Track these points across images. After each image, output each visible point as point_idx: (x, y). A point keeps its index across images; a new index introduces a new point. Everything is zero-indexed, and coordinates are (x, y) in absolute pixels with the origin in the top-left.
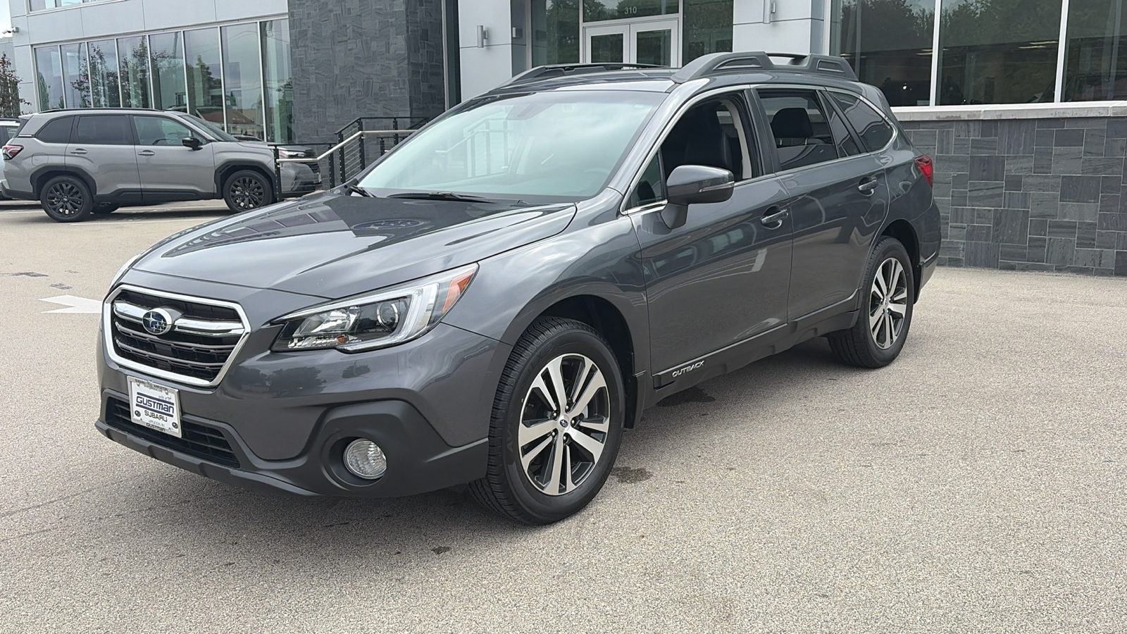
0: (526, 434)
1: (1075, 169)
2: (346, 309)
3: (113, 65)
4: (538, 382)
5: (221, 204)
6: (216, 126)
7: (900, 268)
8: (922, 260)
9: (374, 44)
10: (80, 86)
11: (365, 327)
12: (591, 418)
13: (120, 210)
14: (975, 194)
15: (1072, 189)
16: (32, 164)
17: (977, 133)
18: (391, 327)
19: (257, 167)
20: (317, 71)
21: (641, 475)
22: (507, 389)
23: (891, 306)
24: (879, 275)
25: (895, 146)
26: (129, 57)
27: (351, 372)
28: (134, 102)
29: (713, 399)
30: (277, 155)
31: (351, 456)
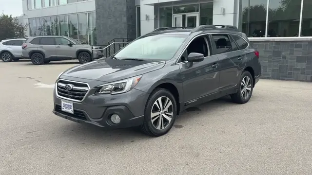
0: (153, 115)
1: (300, 54)
2: (112, 85)
3: (49, 24)
4: (156, 103)
5: (77, 61)
6: (75, 40)
7: (249, 79)
8: (255, 77)
9: (118, 19)
10: (40, 29)
11: (116, 89)
12: (169, 112)
13: (51, 62)
14: (274, 60)
15: (299, 59)
16: (29, 50)
17: (275, 45)
18: (122, 89)
19: (87, 51)
21: (181, 127)
22: (148, 104)
23: (247, 88)
24: (243, 80)
25: (249, 48)
26: (53, 21)
27: (113, 99)
28: (54, 33)
29: (200, 110)
30: (92, 48)
31: (112, 118)
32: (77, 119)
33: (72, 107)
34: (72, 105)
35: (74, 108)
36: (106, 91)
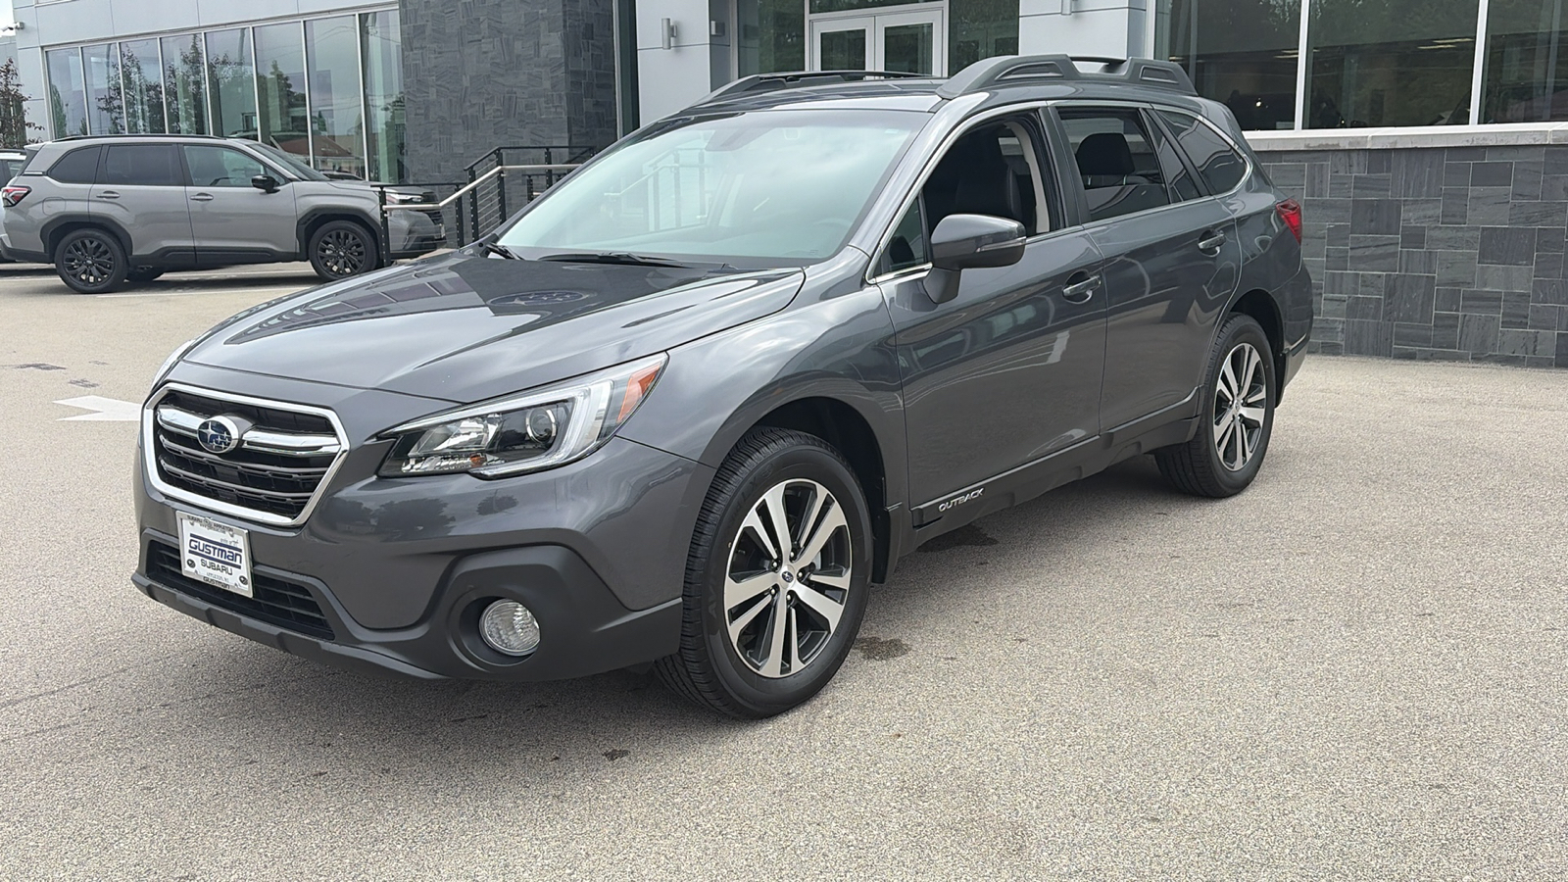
0: (735, 592)
1: (1500, 218)
2: (483, 417)
3: (154, 74)
4: (752, 519)
5: (305, 268)
6: (298, 159)
7: (1256, 358)
8: (1287, 346)
9: (518, 45)
10: (109, 105)
11: (509, 443)
12: (826, 569)
13: (165, 276)
14: (1359, 252)
15: (1495, 246)
16: (43, 212)
17: (1362, 168)
18: (546, 443)
19: (356, 217)
20: (439, 83)
21: (895, 648)
22: (708, 529)
23: (1245, 412)
24: (1227, 367)
25: (1248, 187)
26: (178, 63)
27: (490, 506)
28: (184, 126)
29: (993, 542)
30: (383, 199)
31: (491, 623)
32: (276, 630)
33: (245, 555)
34: (241, 542)
35: (254, 562)
36: (445, 456)
